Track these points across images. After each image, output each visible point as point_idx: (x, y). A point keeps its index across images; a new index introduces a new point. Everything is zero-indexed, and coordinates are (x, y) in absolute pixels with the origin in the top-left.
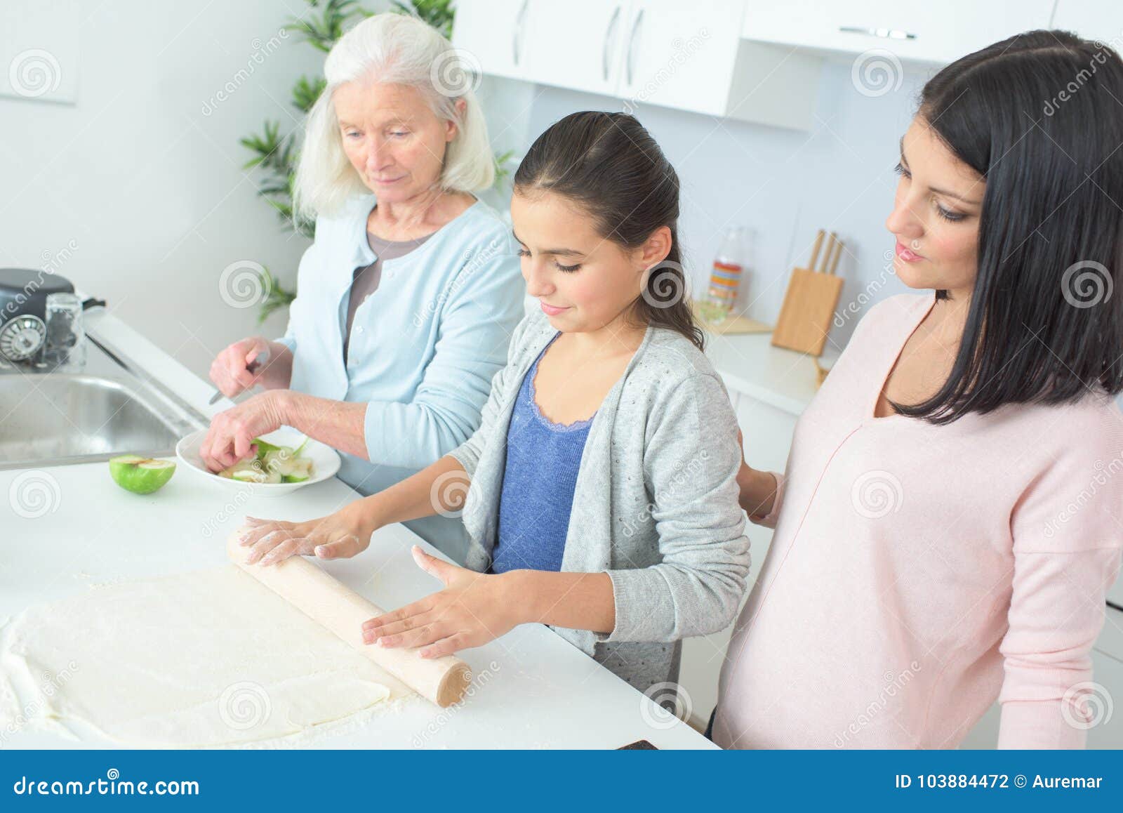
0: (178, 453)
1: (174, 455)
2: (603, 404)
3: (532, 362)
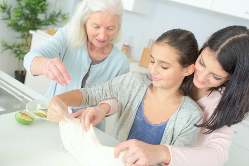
0: (27, 109)
1: (25, 109)
2: (172, 117)
3: (141, 101)
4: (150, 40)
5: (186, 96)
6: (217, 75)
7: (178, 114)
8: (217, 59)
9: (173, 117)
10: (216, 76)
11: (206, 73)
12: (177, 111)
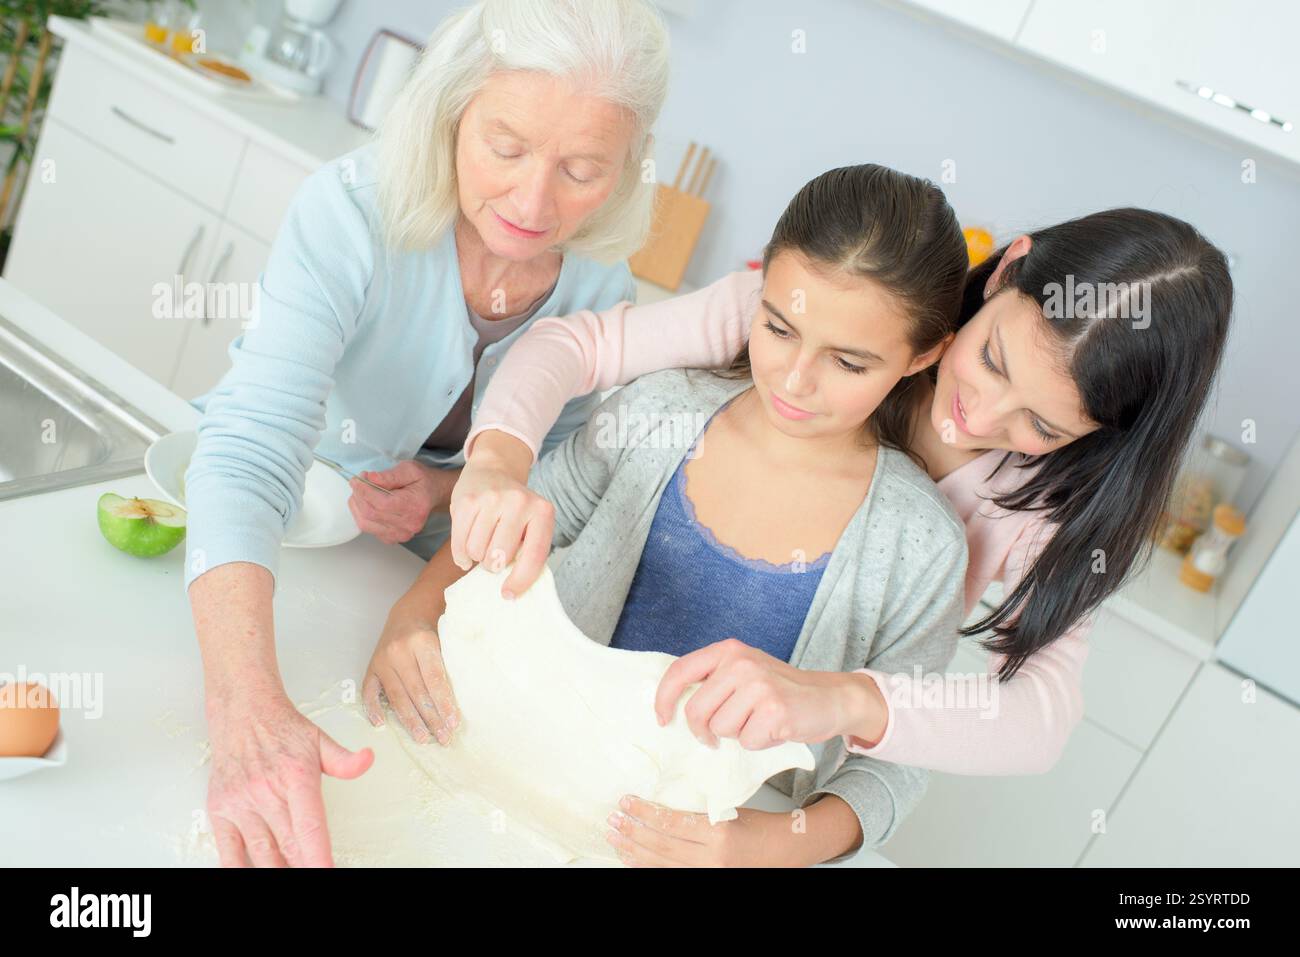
2: (841, 543)
3: (676, 466)
4: (693, 147)
5: (890, 451)
6: (1045, 422)
7: (866, 532)
8: (1071, 369)
9: (846, 547)
10: (1042, 424)
11: (1005, 405)
12: (864, 517)
